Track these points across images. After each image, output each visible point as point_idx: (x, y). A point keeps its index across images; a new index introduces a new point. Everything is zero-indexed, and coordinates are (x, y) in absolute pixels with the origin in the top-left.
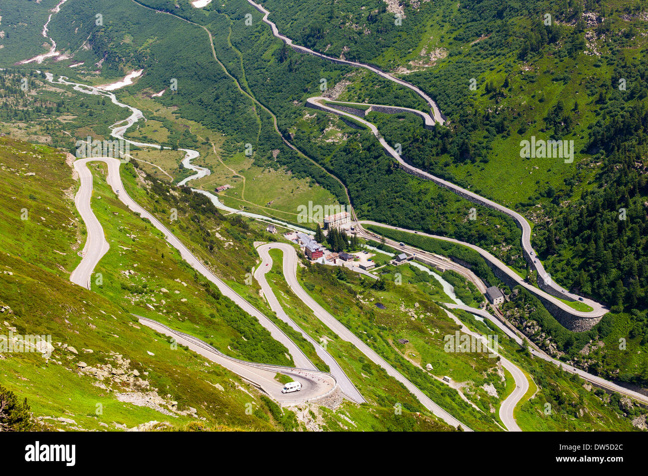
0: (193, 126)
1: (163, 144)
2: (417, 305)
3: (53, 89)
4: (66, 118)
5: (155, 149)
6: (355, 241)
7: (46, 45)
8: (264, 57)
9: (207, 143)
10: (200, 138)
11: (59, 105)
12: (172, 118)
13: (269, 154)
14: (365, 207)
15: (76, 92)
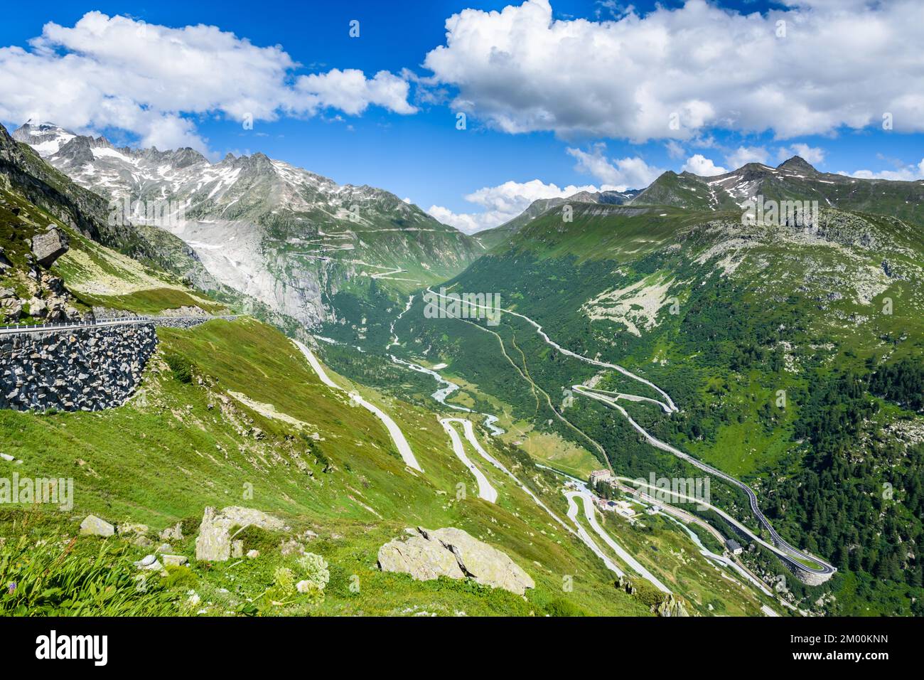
0: (491, 400)
1: (471, 409)
2: (683, 550)
3: (397, 366)
4: (406, 386)
5: (466, 412)
6: (617, 492)
7: (392, 338)
8: (540, 356)
9: (501, 410)
10: (497, 408)
11: (401, 377)
12: (476, 391)
13: (545, 422)
14: (620, 467)
15: (410, 369)
